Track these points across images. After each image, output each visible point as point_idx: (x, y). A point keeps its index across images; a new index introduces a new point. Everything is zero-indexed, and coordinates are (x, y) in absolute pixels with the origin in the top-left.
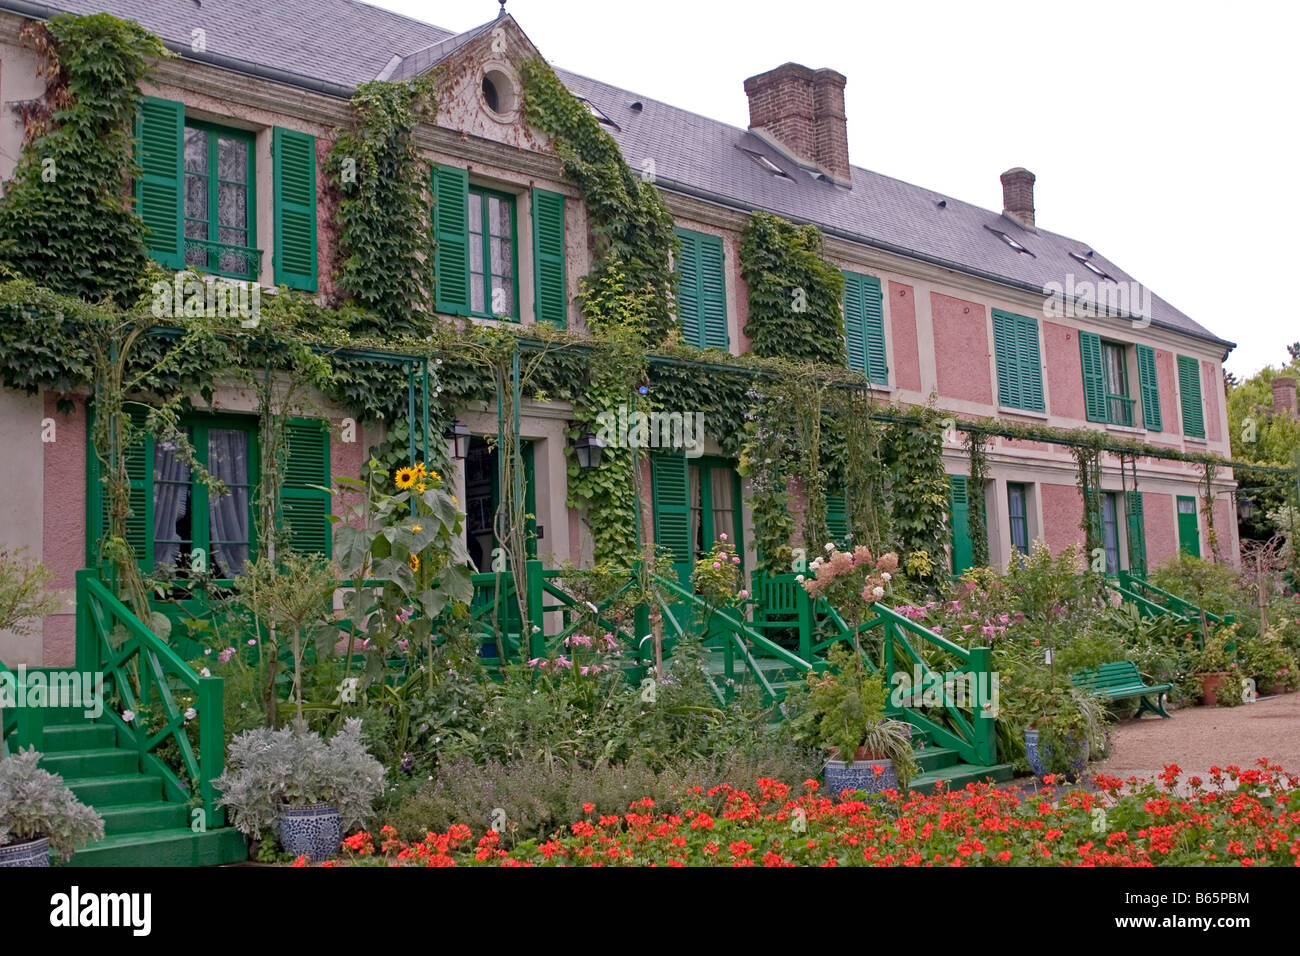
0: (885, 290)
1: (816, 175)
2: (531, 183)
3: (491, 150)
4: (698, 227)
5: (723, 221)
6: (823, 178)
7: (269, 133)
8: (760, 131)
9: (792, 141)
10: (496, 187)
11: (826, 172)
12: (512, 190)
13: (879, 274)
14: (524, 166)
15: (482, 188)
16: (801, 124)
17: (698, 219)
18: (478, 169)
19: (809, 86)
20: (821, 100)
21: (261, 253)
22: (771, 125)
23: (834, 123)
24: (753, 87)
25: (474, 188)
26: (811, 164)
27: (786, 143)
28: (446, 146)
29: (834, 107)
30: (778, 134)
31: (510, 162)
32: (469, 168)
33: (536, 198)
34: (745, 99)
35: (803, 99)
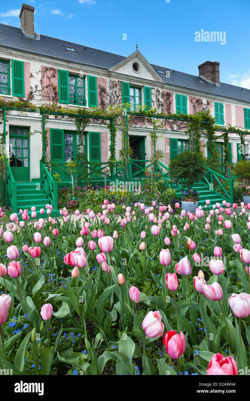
0: (224, 105)
1: (212, 84)
2: (144, 85)
3: (135, 79)
4: (181, 94)
5: (187, 92)
6: (213, 84)
7: (87, 77)
8: (201, 76)
9: (207, 77)
10: (136, 86)
11: (215, 83)
12: (140, 87)
13: (223, 102)
14: (142, 82)
15: (134, 87)
16: (209, 74)
17: (181, 92)
18: (132, 83)
19: (211, 66)
20: (214, 68)
21: (86, 100)
22: (203, 75)
23: (217, 73)
24: (200, 67)
25: (131, 87)
26: (212, 82)
27: (206, 78)
28: (125, 78)
29: (217, 69)
30: (205, 76)
31: (139, 81)
32: (130, 83)
33: (145, 89)
34: (198, 70)
35: (211, 68)
